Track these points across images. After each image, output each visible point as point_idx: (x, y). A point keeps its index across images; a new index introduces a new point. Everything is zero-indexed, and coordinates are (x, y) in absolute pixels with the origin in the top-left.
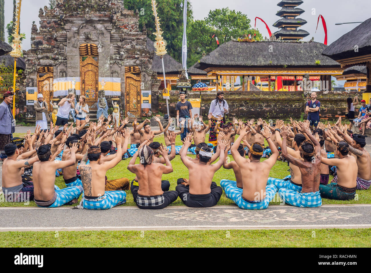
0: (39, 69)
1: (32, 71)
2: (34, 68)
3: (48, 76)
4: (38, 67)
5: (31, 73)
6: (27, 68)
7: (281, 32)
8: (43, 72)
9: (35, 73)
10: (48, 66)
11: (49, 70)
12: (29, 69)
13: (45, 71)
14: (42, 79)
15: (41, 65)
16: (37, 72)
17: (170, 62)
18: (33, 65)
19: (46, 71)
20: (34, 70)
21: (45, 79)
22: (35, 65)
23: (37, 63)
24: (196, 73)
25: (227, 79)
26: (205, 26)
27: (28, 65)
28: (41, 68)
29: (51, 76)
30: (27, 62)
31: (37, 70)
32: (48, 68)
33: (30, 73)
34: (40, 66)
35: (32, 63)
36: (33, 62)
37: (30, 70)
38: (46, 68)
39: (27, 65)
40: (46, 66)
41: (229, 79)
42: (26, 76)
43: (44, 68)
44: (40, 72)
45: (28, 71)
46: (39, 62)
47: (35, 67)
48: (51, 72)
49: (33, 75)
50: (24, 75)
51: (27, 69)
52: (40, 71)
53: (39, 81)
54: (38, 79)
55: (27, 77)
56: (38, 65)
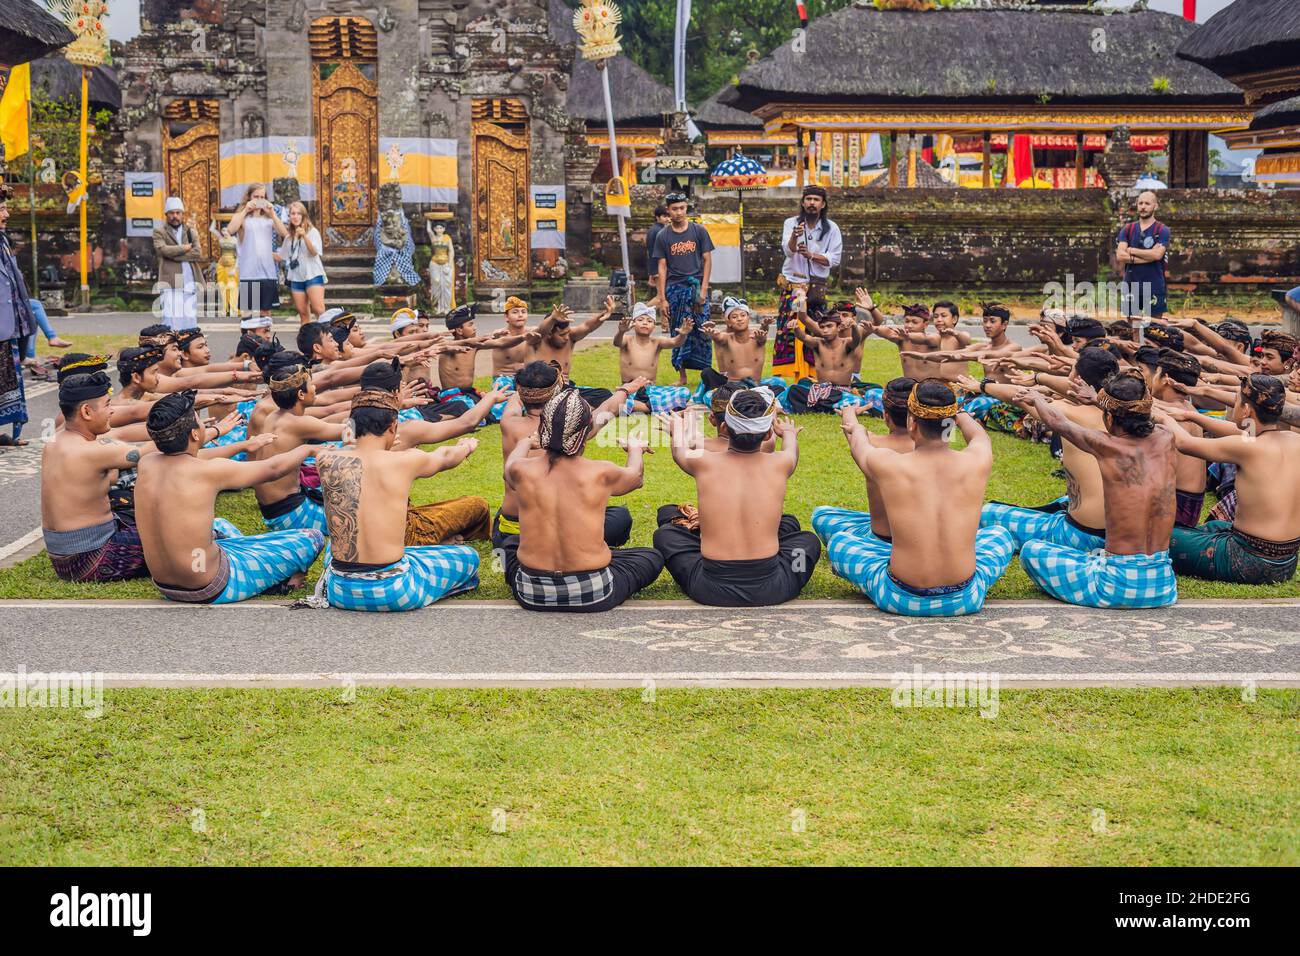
0: (168, 107)
1: (143, 114)
2: (151, 106)
3: (202, 131)
4: (166, 101)
5: (140, 121)
6: (128, 106)
8: (182, 118)
9: (153, 123)
10: (199, 96)
11: (203, 113)
12: (135, 107)
13: (189, 115)
14: (180, 145)
15: (174, 94)
16: (163, 119)
17: (632, 83)
18: (148, 95)
19: (194, 116)
20: (152, 112)
21: (191, 145)
22: (155, 92)
23: (161, 85)
24: (724, 121)
25: (836, 143)
27: (130, 94)
28: (175, 105)
29: (212, 133)
30: (127, 84)
31: (163, 113)
32: (200, 104)
33: (137, 123)
34: (172, 98)
35: (142, 88)
36: (148, 81)
37: (137, 112)
38: (193, 104)
39: (125, 93)
40: (193, 96)
41: (841, 143)
42: (122, 132)
43: (186, 103)
44: (173, 119)
45: (130, 114)
46: (170, 84)
47: (153, 101)
48: (209, 118)
49: (149, 131)
50: (117, 130)
51: (126, 110)
52: (174, 116)
53: (170, 151)
54: (167, 142)
55: (128, 135)
56: (166, 94)
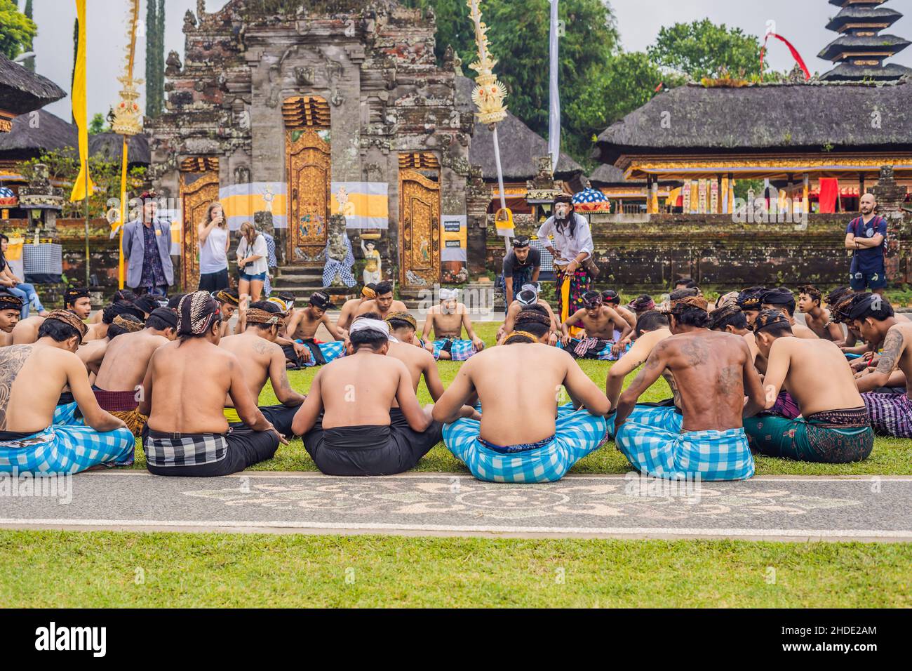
0: (183, 163)
1: (165, 168)
2: (171, 162)
3: (208, 180)
4: (181, 159)
5: (163, 173)
6: (155, 163)
7: (839, 72)
8: (193, 171)
9: (172, 174)
10: (205, 154)
11: (208, 167)
12: (160, 163)
13: (198, 169)
14: (192, 190)
15: (187, 153)
16: (180, 171)
18: (169, 155)
19: (202, 169)
20: (171, 167)
21: (200, 189)
22: (174, 152)
23: (178, 147)
26: (646, 65)
27: (157, 154)
28: (188, 161)
29: (214, 181)
30: (155, 146)
31: (180, 167)
32: (206, 160)
33: (161, 174)
34: (186, 156)
35: (165, 149)
36: (169, 145)
37: (161, 166)
38: (200, 160)
39: (153, 154)
40: (200, 155)
42: (151, 181)
43: (196, 160)
44: (188, 171)
45: (157, 168)
46: (184, 147)
47: (173, 159)
48: (213, 170)
49: (169, 180)
50: (147, 180)
51: (153, 165)
52: (187, 169)
53: (185, 194)
54: (183, 188)
55: (155, 183)
56: (182, 154)
